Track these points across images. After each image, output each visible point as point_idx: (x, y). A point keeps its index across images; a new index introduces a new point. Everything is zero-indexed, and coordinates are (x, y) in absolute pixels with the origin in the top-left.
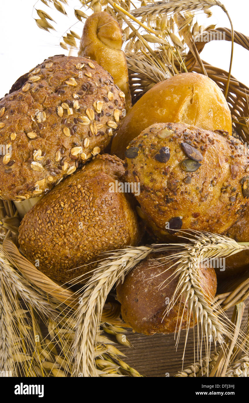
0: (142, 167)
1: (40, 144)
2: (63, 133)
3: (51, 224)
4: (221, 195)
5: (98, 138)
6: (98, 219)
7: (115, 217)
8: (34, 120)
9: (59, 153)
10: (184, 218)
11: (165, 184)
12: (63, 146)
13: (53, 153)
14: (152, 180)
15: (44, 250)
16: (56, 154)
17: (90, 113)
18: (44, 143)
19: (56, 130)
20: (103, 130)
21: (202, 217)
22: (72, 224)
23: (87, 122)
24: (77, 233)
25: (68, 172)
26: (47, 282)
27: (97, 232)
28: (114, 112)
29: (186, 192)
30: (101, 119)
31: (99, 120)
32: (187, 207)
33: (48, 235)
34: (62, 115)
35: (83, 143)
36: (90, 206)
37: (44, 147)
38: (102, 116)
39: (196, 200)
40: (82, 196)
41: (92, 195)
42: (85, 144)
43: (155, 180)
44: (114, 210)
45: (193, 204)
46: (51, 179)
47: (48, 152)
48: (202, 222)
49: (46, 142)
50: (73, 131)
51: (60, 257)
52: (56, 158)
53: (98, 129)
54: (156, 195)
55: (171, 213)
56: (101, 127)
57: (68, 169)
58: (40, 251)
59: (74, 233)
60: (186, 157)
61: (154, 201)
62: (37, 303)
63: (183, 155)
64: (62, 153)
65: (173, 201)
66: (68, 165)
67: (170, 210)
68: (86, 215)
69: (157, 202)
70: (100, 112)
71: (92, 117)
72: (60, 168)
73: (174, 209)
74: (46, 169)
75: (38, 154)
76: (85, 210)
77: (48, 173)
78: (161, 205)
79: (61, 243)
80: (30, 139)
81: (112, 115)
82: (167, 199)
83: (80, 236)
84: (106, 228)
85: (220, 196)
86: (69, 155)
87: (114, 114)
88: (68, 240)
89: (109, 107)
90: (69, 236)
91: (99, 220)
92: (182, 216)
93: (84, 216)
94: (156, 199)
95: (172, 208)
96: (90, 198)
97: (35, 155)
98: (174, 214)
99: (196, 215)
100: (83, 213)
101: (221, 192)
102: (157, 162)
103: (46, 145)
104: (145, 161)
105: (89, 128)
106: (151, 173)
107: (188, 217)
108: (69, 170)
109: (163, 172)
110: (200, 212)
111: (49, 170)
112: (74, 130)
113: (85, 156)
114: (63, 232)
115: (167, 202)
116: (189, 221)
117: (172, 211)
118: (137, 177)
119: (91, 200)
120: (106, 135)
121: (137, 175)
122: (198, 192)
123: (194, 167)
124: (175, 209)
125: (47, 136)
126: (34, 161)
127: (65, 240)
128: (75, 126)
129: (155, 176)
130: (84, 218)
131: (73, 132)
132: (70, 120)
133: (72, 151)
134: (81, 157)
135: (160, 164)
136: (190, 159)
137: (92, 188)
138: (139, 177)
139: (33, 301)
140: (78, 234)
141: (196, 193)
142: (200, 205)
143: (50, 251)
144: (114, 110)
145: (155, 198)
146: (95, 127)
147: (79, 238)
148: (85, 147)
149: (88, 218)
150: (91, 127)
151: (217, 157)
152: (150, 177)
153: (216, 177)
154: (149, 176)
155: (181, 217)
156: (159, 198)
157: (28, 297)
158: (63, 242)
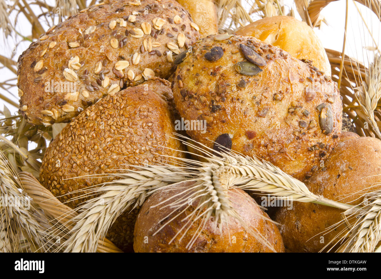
0: (188, 70)
1: (80, 53)
2: (110, 44)
3: (72, 138)
4: (287, 116)
5: (152, 57)
6: (127, 130)
7: (151, 134)
8: (81, 33)
9: (100, 64)
10: (234, 137)
11: (212, 88)
12: (107, 58)
13: (93, 64)
14: (198, 83)
15: (60, 174)
16: (97, 65)
17: (146, 28)
18: (84, 51)
19: (103, 41)
20: (161, 51)
21: (260, 138)
22: (94, 135)
23: (141, 35)
24: (99, 147)
25: (109, 91)
26: (47, 195)
27: (124, 149)
28: (178, 35)
29: (238, 100)
30: (159, 37)
31: (155, 37)
32: (238, 121)
33: (67, 152)
34: (114, 27)
35: (132, 58)
36: (119, 114)
37: (85, 56)
38: (161, 34)
39: (251, 113)
40: (113, 103)
41: (125, 102)
42: (134, 60)
43: (201, 82)
44: (150, 124)
45: (246, 116)
46: (86, 94)
47: (88, 62)
48: (259, 145)
49: (87, 52)
50: (122, 43)
51: (78, 184)
52: (95, 69)
53: (153, 47)
54: (200, 100)
55: (218, 127)
56: (158, 46)
57: (109, 86)
58: (57, 177)
59: (96, 147)
60: (244, 60)
61: (198, 109)
62: (35, 232)
63: (241, 58)
64: (103, 65)
65: (220, 109)
66: (110, 82)
67: (217, 123)
68: (113, 125)
69: (201, 112)
70: (160, 29)
71: (147, 31)
72: (99, 83)
73: (221, 121)
74: (81, 81)
75: (75, 61)
76: (113, 118)
77: (83, 87)
78: (205, 115)
79: (80, 162)
80: (69, 47)
81: (175, 38)
82: (213, 106)
83: (102, 152)
84: (137, 146)
85: (286, 118)
86: (113, 70)
87: (177, 37)
88: (89, 156)
89: (173, 29)
90: (90, 151)
91: (129, 132)
92: (232, 133)
93: (110, 126)
94: (200, 107)
95: (219, 120)
96: (122, 105)
97: (70, 62)
98: (221, 129)
99: (250, 135)
100: (109, 122)
101: (289, 112)
102: (206, 62)
103: (87, 54)
104: (193, 62)
105: (142, 42)
106: (197, 75)
107: (240, 136)
108: (111, 88)
109: (212, 73)
110: (256, 131)
111: (86, 82)
112: (124, 43)
113: (132, 75)
114: (83, 146)
115: (213, 110)
116: (241, 143)
117: (220, 125)
118: (180, 81)
119: (122, 107)
120: (163, 58)
121: (181, 79)
122: (254, 103)
123: (252, 70)
124: (223, 122)
125: (90, 46)
126: (68, 67)
127: (85, 158)
128: (125, 38)
129: (201, 78)
130: (110, 128)
131: (122, 45)
132: (122, 32)
133: (116, 65)
134: (127, 75)
135: (209, 63)
136: (249, 61)
137: (126, 96)
138: (183, 82)
139: (31, 228)
140: (100, 149)
141: (253, 104)
142: (256, 121)
143: (66, 174)
144: (179, 34)
145: (198, 105)
146: (150, 43)
147: (101, 155)
148: (134, 63)
149: (115, 128)
150: (145, 42)
151: (287, 71)
152: (196, 79)
153: (282, 92)
154: (194, 78)
155: (231, 136)
156: (204, 104)
157: (24, 221)
158: (82, 160)
